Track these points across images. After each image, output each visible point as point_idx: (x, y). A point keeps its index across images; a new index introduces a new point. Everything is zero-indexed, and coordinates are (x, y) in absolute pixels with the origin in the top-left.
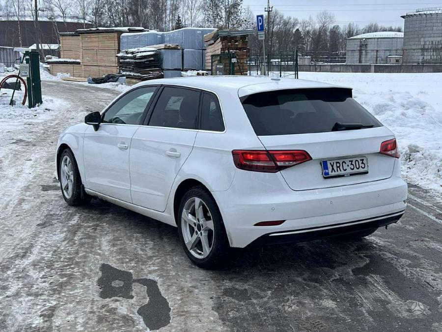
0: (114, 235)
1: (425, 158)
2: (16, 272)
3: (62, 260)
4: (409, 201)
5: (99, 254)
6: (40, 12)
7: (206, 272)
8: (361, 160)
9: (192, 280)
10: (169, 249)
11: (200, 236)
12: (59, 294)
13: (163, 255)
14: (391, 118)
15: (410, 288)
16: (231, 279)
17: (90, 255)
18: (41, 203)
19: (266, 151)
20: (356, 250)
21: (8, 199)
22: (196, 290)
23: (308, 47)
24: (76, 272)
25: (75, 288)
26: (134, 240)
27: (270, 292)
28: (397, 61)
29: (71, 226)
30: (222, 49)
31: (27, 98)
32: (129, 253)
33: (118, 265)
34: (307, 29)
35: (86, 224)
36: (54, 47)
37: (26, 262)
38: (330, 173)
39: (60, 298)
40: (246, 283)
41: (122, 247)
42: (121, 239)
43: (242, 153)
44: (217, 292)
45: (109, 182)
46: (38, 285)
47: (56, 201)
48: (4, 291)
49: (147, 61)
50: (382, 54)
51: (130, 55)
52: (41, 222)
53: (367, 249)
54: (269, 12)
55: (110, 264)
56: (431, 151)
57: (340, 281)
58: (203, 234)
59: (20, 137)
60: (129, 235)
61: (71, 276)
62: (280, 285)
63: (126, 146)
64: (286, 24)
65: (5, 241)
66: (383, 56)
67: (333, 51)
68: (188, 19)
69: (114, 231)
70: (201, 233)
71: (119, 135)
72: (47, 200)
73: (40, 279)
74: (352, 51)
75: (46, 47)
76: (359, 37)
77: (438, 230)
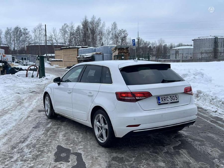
0: (65, 132)
1: (204, 96)
2: (19, 149)
3: (40, 144)
4: (198, 115)
5: (57, 141)
6: (48, 42)
7: (105, 149)
8: (175, 96)
9: (98, 153)
10: (89, 138)
11: (102, 132)
12: (36, 160)
13: (86, 141)
14: (189, 80)
15: (200, 156)
16: (116, 152)
17: (53, 141)
18: (36, 118)
19: (131, 92)
20: (175, 138)
21: (23, 116)
22: (99, 158)
23: (154, 53)
24: (46, 149)
25: (44, 157)
26: (74, 134)
27: (134, 158)
28: (191, 58)
29: (47, 128)
30: (118, 53)
31: (39, 74)
32: (71, 140)
33: (65, 146)
34: (154, 46)
35: (54, 127)
36: (53, 55)
37: (24, 144)
38: (161, 102)
39: (36, 162)
40: (123, 154)
41: (68, 137)
42: (68, 133)
43: (120, 94)
44: (109, 159)
45: (66, 108)
46: (27, 156)
47: (43, 116)
48: (11, 159)
49: (89, 59)
50: (185, 55)
51: (82, 57)
52: (35, 126)
53: (180, 137)
54: (138, 39)
55: (62, 145)
56: (207, 93)
57: (167, 152)
58: (103, 131)
59: (34, 90)
60: (72, 131)
61: (42, 152)
62: (139, 155)
63: (71, 91)
64: (145, 44)
65: (17, 135)
66: (185, 56)
67: (165, 54)
68: (106, 43)
69: (66, 130)
70: (103, 130)
71: (69, 87)
72: (39, 116)
73: (28, 153)
74: (172, 54)
75: (50, 55)
76: (175, 48)
77: (212, 128)
